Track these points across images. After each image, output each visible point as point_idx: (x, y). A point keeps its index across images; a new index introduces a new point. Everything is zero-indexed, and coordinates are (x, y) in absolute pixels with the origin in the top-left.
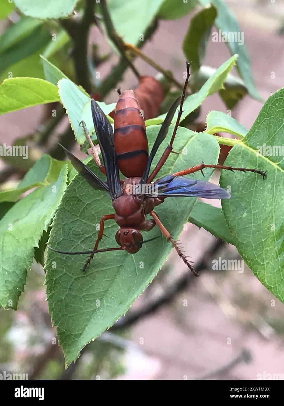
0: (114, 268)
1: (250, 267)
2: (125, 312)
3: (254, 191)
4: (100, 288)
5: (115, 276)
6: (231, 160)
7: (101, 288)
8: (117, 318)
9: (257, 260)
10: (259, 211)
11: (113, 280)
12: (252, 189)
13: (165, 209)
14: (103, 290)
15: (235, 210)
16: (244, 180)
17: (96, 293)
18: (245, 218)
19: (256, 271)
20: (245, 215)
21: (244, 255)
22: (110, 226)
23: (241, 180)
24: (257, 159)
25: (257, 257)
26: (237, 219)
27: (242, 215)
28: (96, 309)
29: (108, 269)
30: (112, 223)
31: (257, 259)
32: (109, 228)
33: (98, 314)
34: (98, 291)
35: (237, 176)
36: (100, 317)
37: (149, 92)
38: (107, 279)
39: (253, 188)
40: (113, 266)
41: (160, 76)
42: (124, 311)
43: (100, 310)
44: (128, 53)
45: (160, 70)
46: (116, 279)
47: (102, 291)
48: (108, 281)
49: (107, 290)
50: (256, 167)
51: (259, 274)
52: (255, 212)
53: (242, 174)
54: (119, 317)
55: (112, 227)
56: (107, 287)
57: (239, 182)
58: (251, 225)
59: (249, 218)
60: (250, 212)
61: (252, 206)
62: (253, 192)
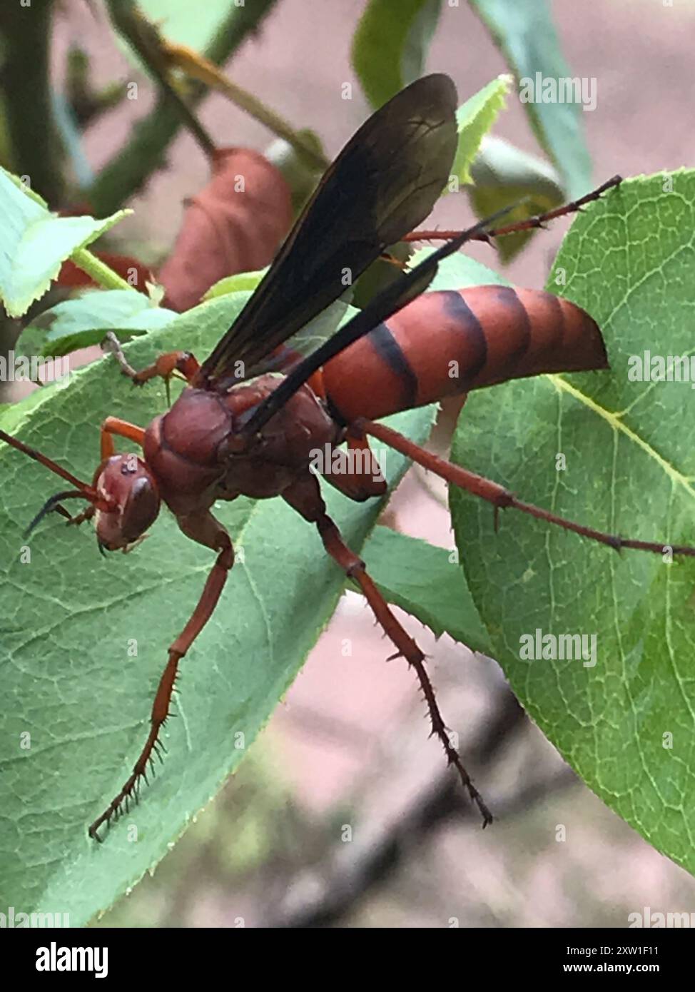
0: (117, 733)
1: (548, 735)
2: (154, 864)
3: (553, 499)
4: (74, 796)
5: (122, 756)
6: (480, 404)
7: (79, 794)
8: (127, 884)
9: (570, 716)
10: (569, 563)
11: (114, 770)
12: (547, 495)
13: (278, 550)
14: (84, 801)
15: (500, 562)
16: (522, 467)
17: (62, 810)
18: (529, 585)
19: (570, 750)
20: (530, 573)
21: (529, 700)
22: (105, 604)
23: (512, 467)
24: (558, 401)
25: (570, 705)
26: (505, 588)
27: (519, 576)
28: (62, 859)
29: (99, 736)
30: (112, 596)
31: (569, 712)
32: (101, 609)
33: (68, 872)
34: (68, 804)
35: (500, 455)
36: (74, 881)
37: (244, 199)
38: (96, 768)
39: (551, 489)
40: (116, 728)
41: (278, 149)
42: (152, 861)
43: (75, 863)
44: (178, 75)
45: (281, 130)
46: (125, 765)
47: (79, 802)
48: (97, 772)
49: (96, 802)
50: (555, 423)
51: (577, 759)
52: (558, 565)
53: (515, 448)
54: (133, 881)
55: (110, 607)
56: (96, 791)
57: (507, 473)
58: (548, 606)
59: (542, 585)
60: (542, 566)
61: (547, 546)
62: (550, 504)
